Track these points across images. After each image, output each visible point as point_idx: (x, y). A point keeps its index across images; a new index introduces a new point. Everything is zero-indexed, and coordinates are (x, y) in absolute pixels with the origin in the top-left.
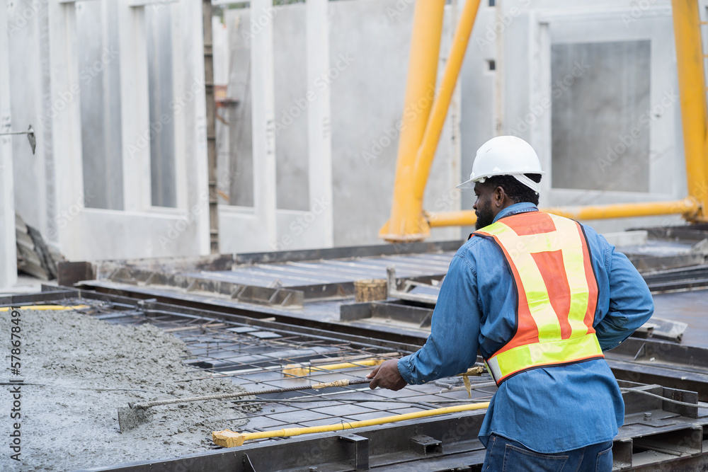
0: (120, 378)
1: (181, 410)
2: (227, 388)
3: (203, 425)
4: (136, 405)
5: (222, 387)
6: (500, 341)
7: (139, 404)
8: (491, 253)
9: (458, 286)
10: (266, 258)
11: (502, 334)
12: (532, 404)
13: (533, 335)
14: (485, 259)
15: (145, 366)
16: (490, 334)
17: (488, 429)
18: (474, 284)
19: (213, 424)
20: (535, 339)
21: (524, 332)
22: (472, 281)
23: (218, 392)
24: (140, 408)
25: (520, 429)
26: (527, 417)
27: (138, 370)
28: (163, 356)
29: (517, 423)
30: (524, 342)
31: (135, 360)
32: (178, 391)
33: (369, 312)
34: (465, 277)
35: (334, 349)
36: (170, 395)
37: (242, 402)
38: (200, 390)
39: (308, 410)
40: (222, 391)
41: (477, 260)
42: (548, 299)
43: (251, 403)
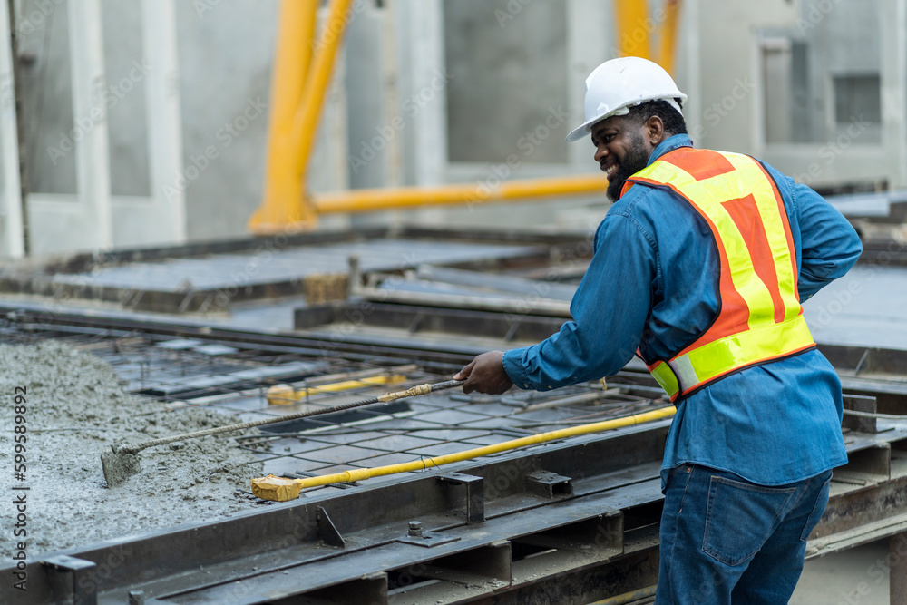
0: (55, 413)
1: (175, 453)
2: (217, 420)
3: (227, 471)
4: (121, 448)
5: (209, 420)
6: (694, 332)
7: (125, 446)
8: (673, 209)
9: (622, 258)
10: (137, 256)
11: (698, 322)
12: (753, 418)
13: (741, 318)
14: (665, 217)
15: (79, 397)
16: (682, 322)
17: (675, 458)
18: (650, 256)
19: (239, 470)
20: (743, 326)
21: (730, 314)
22: (647, 252)
23: (204, 427)
24: (127, 452)
25: (733, 454)
26: (745, 437)
27: (71, 402)
28: (99, 383)
29: (729, 445)
30: (731, 330)
31: (62, 389)
32: (151, 428)
33: (330, 316)
34: (635, 248)
35: (321, 365)
36: (142, 434)
37: (244, 439)
38: (180, 425)
39: (348, 445)
40: (210, 426)
41: (655, 220)
42: (752, 266)
43: (256, 441)
